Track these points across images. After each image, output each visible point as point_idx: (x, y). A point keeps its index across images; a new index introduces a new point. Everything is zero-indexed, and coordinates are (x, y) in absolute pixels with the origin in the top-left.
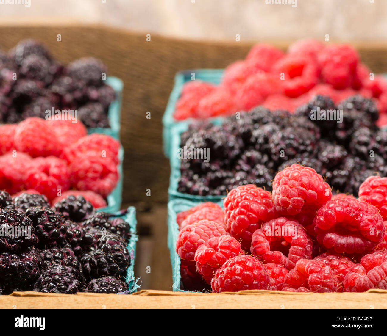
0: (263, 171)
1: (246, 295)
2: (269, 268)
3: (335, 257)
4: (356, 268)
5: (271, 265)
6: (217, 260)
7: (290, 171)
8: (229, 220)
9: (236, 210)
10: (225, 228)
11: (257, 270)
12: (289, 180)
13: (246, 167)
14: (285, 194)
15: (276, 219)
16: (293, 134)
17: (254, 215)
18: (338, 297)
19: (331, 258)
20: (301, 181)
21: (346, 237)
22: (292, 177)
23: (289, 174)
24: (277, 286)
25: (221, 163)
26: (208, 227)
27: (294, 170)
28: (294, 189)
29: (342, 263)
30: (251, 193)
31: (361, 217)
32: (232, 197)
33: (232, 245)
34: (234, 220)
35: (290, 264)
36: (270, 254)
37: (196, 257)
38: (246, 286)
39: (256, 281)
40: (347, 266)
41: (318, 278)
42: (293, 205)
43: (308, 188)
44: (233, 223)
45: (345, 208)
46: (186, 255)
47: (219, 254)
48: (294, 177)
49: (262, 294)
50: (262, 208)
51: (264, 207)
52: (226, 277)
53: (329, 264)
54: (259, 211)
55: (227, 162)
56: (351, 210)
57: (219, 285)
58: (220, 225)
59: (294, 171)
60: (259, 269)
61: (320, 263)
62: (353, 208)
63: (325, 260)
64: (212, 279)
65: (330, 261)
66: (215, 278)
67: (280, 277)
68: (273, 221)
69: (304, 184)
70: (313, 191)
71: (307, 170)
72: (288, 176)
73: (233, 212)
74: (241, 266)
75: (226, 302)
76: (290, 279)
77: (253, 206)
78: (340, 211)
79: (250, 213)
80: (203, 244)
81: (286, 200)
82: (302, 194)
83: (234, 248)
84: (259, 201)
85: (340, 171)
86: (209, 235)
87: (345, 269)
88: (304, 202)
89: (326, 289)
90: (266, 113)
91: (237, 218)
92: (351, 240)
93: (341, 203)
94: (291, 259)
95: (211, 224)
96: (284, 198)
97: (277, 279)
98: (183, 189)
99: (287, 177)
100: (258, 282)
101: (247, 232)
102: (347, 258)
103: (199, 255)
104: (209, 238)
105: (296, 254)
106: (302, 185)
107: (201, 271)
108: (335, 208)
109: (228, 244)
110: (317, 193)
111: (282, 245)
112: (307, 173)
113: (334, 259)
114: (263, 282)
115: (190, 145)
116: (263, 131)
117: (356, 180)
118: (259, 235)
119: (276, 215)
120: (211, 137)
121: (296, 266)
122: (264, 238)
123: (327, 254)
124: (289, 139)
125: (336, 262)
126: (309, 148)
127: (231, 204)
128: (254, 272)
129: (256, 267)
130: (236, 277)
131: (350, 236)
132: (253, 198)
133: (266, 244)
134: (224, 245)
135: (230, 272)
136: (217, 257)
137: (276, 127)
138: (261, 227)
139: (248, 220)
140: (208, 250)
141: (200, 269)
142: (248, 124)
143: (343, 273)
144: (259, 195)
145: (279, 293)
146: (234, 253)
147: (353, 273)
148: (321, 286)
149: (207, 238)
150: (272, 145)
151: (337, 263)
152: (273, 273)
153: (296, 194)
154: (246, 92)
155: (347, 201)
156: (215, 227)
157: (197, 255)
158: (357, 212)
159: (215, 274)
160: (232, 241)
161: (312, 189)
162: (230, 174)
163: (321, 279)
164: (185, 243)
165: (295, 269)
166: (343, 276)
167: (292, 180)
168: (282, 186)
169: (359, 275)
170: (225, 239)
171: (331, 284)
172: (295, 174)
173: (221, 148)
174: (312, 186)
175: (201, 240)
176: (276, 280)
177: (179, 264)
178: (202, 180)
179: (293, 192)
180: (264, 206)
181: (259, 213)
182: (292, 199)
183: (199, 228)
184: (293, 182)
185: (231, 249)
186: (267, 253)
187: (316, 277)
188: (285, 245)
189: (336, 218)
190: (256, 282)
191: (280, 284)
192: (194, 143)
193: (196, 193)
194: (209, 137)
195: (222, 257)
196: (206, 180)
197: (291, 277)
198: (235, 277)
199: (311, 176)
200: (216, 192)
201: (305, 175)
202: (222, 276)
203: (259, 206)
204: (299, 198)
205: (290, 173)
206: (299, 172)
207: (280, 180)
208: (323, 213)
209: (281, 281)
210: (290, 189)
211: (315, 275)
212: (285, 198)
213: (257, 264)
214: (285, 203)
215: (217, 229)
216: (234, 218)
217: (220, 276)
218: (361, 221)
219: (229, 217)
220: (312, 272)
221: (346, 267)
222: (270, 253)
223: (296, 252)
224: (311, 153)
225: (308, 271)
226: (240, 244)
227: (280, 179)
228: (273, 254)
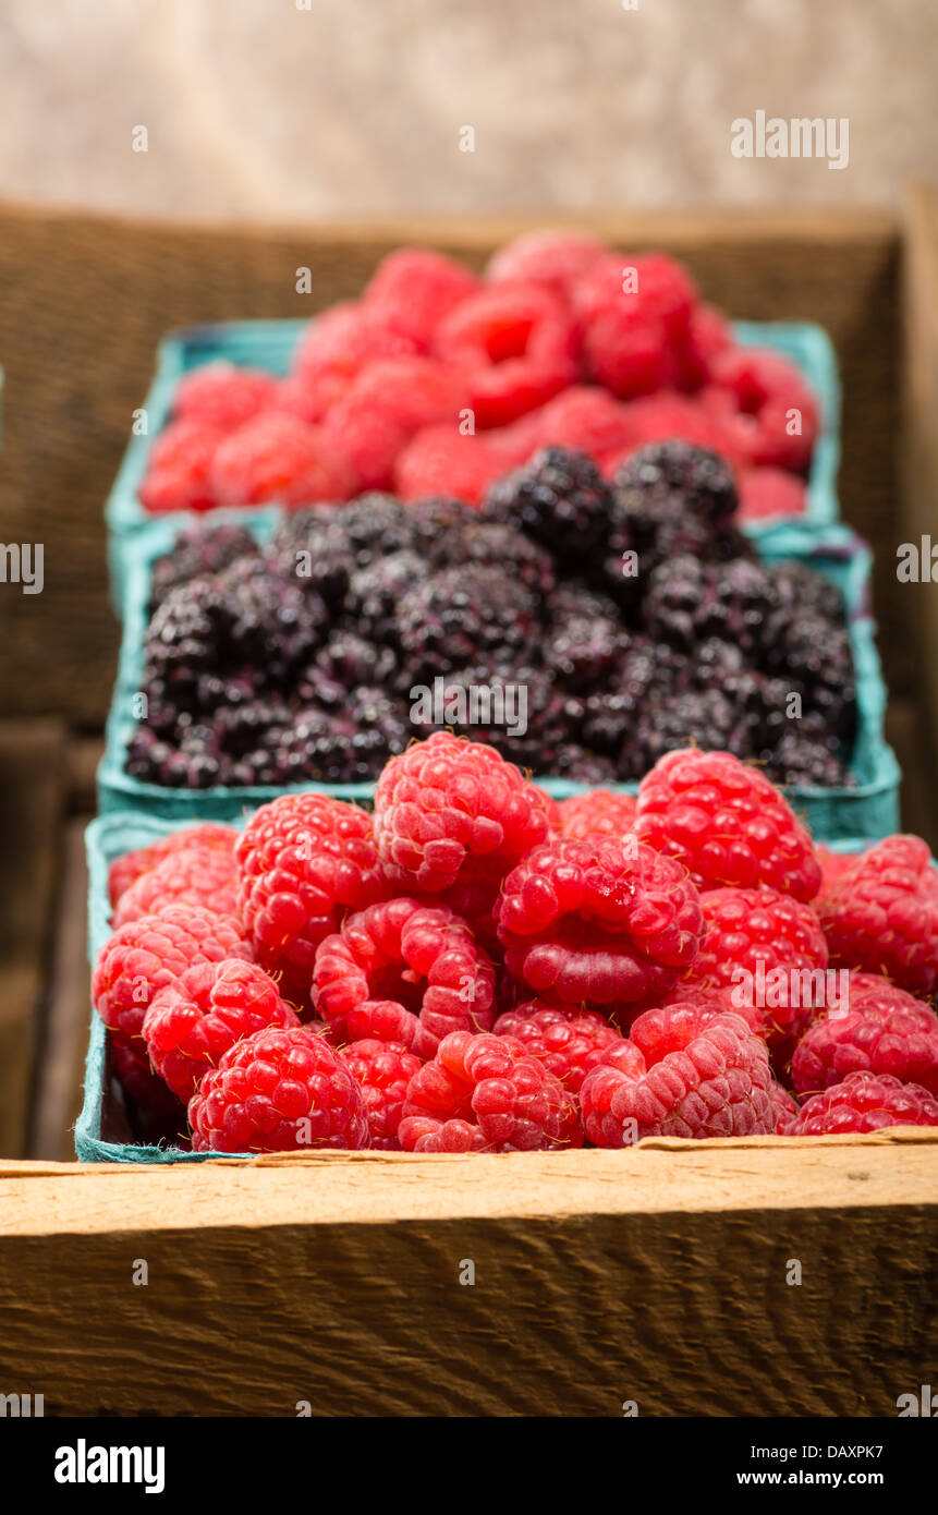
0: (377, 710)
1: (277, 1166)
2: (364, 1057)
3: (558, 1015)
4: (618, 1054)
5: (367, 1045)
6: (206, 1041)
7: (422, 759)
8: (248, 903)
9: (268, 875)
10: (236, 928)
11: (320, 1075)
12: (421, 786)
13: (329, 691)
14: (407, 831)
15: (386, 902)
16: (466, 592)
17: (320, 893)
18: (548, 1167)
19: (548, 1017)
20: (452, 791)
21: (592, 956)
22: (429, 780)
23: (419, 769)
24: (387, 1111)
25: (259, 677)
26: (186, 931)
27: (436, 754)
28: (434, 815)
29: (579, 1034)
30: (311, 824)
31: (633, 896)
32: (258, 834)
33: (252, 992)
34: (261, 906)
35: (425, 1041)
36: (366, 1010)
37: (147, 1029)
38: (289, 1125)
39: (316, 1108)
40: (595, 1044)
41: (501, 1092)
42: (431, 864)
43: (475, 810)
44: (258, 916)
45: (585, 870)
46: (119, 1018)
47: (212, 1021)
48: (433, 779)
49: (327, 1163)
50: (344, 868)
51: (349, 866)
52: (229, 1099)
53: (540, 1038)
54: (336, 878)
55: (278, 669)
56: (601, 876)
57: (210, 1121)
58: (222, 921)
59: (433, 760)
60: (327, 1070)
61: (507, 1045)
62: (607, 869)
63: (529, 1027)
64: (192, 1100)
65: (544, 1027)
66: (201, 1098)
67: (397, 1083)
68: (375, 910)
69: (462, 800)
70: (489, 821)
71: (475, 752)
72: (416, 773)
73: (259, 880)
74: (272, 1066)
75: (218, 1195)
76: (423, 1092)
77: (317, 863)
78: (570, 882)
79: (310, 887)
80: (168, 983)
81: (412, 847)
82: (459, 830)
83: (257, 1002)
84: (336, 848)
85: (608, 696)
86: (189, 955)
87: (586, 1054)
88: (463, 853)
89: (526, 1123)
90: (393, 517)
91: (272, 899)
92: (604, 964)
93: (573, 853)
94: (430, 1026)
95: (193, 920)
96: (406, 841)
97: (388, 1090)
98: (141, 767)
99: (414, 778)
100: (322, 1110)
101: (300, 940)
102: (595, 1016)
103: (155, 1025)
104: (189, 966)
105: (443, 1011)
106: (458, 804)
107: (163, 1071)
108: (555, 871)
109: (241, 990)
110: (503, 825)
111: (405, 983)
112: (472, 766)
113: (556, 1021)
114: (340, 1110)
115: (164, 626)
116: (380, 576)
117: (653, 727)
118: (334, 953)
119: (385, 890)
120: (223, 602)
121: (439, 1054)
122: (351, 961)
123: (534, 1006)
124: (454, 607)
125: (560, 1033)
126: (514, 634)
127: (255, 857)
128: (311, 1083)
129: (316, 1064)
130: (258, 1097)
131: (601, 951)
132: (319, 838)
133: (356, 980)
134: (227, 993)
135: (239, 1083)
136: (207, 1030)
137: (420, 566)
138: (342, 927)
139: (303, 907)
140: (181, 1010)
141: (159, 1065)
142: (340, 553)
143: (582, 1067)
144: (335, 827)
145: (375, 1160)
146: (258, 1017)
147: (607, 1071)
148: (509, 1115)
149: (181, 965)
150: (404, 624)
151: (563, 1035)
152: (374, 1072)
153: (439, 830)
154: (354, 413)
155: (591, 849)
156: (208, 929)
157: (150, 1025)
158: (620, 881)
159: (199, 1085)
160: (251, 979)
161: (488, 815)
162: (282, 714)
163: (509, 1097)
164: (118, 981)
165: (437, 1061)
166: (582, 1072)
167: (426, 786)
168: (398, 805)
169: (624, 1077)
170: (232, 972)
171: (541, 1108)
172: (438, 770)
173: (256, 634)
174: (487, 805)
175: (164, 972)
176: (383, 1093)
177: (98, 1048)
178: (199, 732)
179: (432, 826)
180: (350, 862)
181: (336, 884)
182: (428, 844)
183: (158, 935)
184: (430, 796)
185: (248, 1004)
186: (357, 1009)
187: (494, 1090)
188: (413, 981)
189: (557, 901)
190: (319, 1112)
191: (396, 1104)
192: (173, 619)
193: (179, 780)
194: (218, 602)
195: (221, 1031)
196: (212, 733)
197: (426, 1087)
198: (256, 1100)
199: (486, 773)
200: (242, 771)
201: (467, 771)
202: (219, 1095)
203: (334, 864)
204: (451, 843)
205: (423, 763)
206: (447, 762)
207: (393, 788)
208: (519, 886)
209: (399, 1094)
210: (422, 815)
211: (493, 1084)
212: (409, 842)
213: (319, 1057)
214: (408, 858)
215: (214, 934)
216: (263, 899)
217: (211, 1095)
218: (632, 908)
219: (248, 895)
220: (484, 1073)
221: (592, 1046)
222: (368, 1006)
223: (443, 1005)
224: (519, 646)
225: (473, 1070)
226: (277, 987)
227: (393, 782)
228: (375, 1010)
